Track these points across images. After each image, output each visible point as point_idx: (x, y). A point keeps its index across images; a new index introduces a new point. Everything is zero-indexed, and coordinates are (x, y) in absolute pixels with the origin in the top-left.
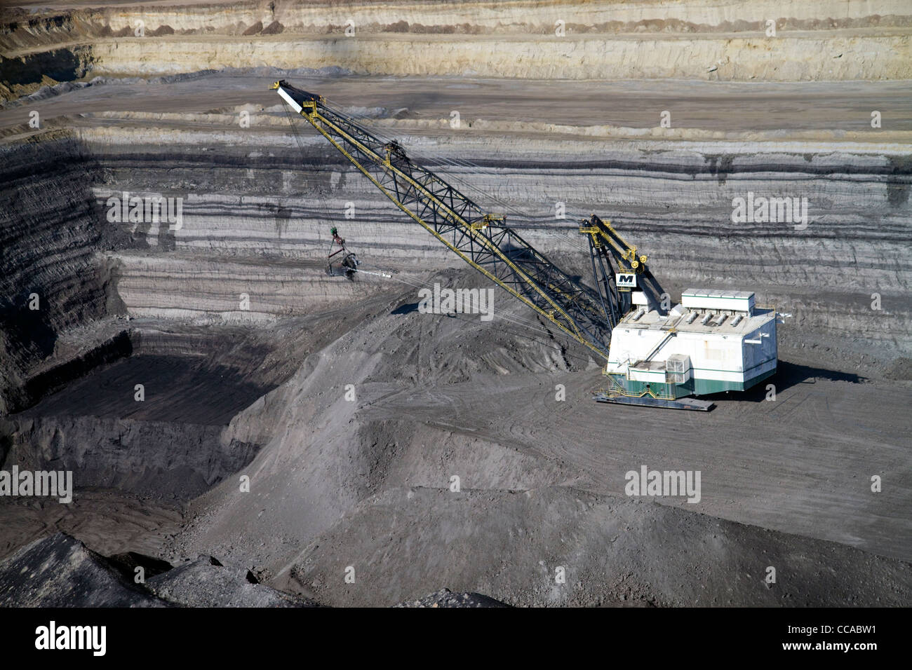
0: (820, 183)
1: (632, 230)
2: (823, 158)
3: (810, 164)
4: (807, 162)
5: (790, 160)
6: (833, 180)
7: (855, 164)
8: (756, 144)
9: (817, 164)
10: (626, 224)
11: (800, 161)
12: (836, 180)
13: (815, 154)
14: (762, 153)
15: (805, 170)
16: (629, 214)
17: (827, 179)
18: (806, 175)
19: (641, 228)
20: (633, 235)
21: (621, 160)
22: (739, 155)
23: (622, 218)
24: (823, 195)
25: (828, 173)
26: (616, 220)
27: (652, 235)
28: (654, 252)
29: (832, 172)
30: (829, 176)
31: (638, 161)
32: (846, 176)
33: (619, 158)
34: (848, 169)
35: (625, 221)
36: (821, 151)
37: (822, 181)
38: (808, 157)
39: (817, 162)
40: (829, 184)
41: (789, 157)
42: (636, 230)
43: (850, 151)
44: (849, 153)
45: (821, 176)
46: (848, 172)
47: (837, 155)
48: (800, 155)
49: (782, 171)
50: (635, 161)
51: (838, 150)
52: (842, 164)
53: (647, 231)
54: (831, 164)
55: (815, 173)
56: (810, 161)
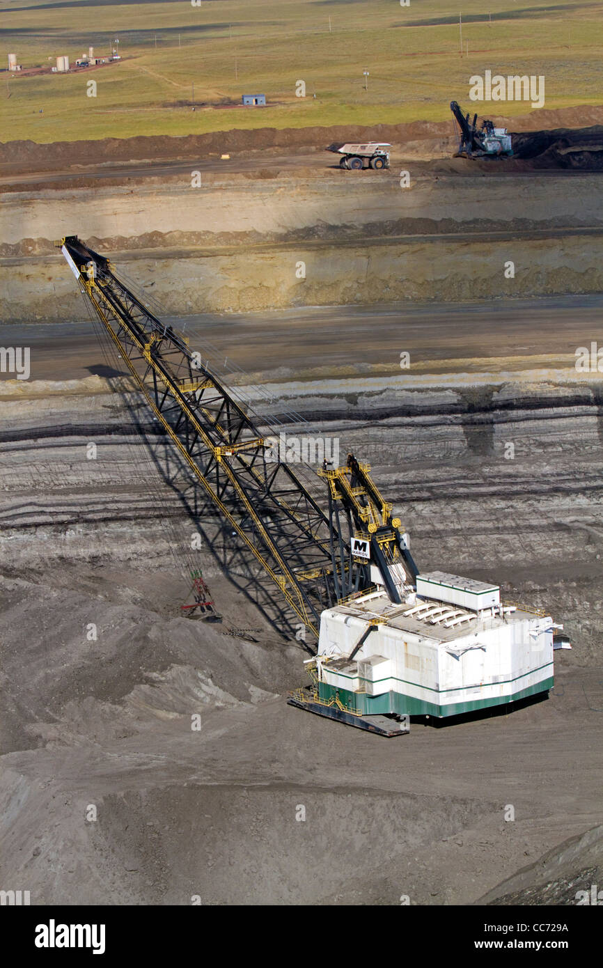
0: (373, 431)
1: (136, 518)
2: (372, 399)
3: (355, 408)
4: (352, 406)
5: (326, 405)
6: (390, 426)
7: (415, 404)
8: (276, 386)
9: (366, 407)
10: (125, 510)
11: (341, 405)
12: (395, 426)
13: (361, 394)
14: (286, 398)
15: (350, 416)
16: (127, 496)
17: (383, 425)
18: (354, 423)
19: (151, 513)
20: (139, 524)
21: (78, 423)
22: (255, 403)
23: (117, 502)
24: (380, 448)
25: (382, 417)
26: (110, 506)
27: (167, 522)
28: (175, 546)
29: (388, 416)
30: (385, 421)
31: (105, 422)
32: (407, 420)
33: (75, 421)
34: (407, 411)
35: (122, 506)
36: (368, 389)
37: (376, 429)
38: (352, 398)
39: (365, 404)
40: (386, 432)
41: (324, 400)
42: (142, 518)
43: (407, 387)
44: (407, 390)
45: (374, 422)
46: (409, 414)
47: (391, 393)
48: (340, 396)
49: (318, 420)
50: (101, 422)
51: (391, 386)
52: (399, 404)
53: (159, 517)
54: (384, 405)
55: (365, 419)
56: (356, 403)
